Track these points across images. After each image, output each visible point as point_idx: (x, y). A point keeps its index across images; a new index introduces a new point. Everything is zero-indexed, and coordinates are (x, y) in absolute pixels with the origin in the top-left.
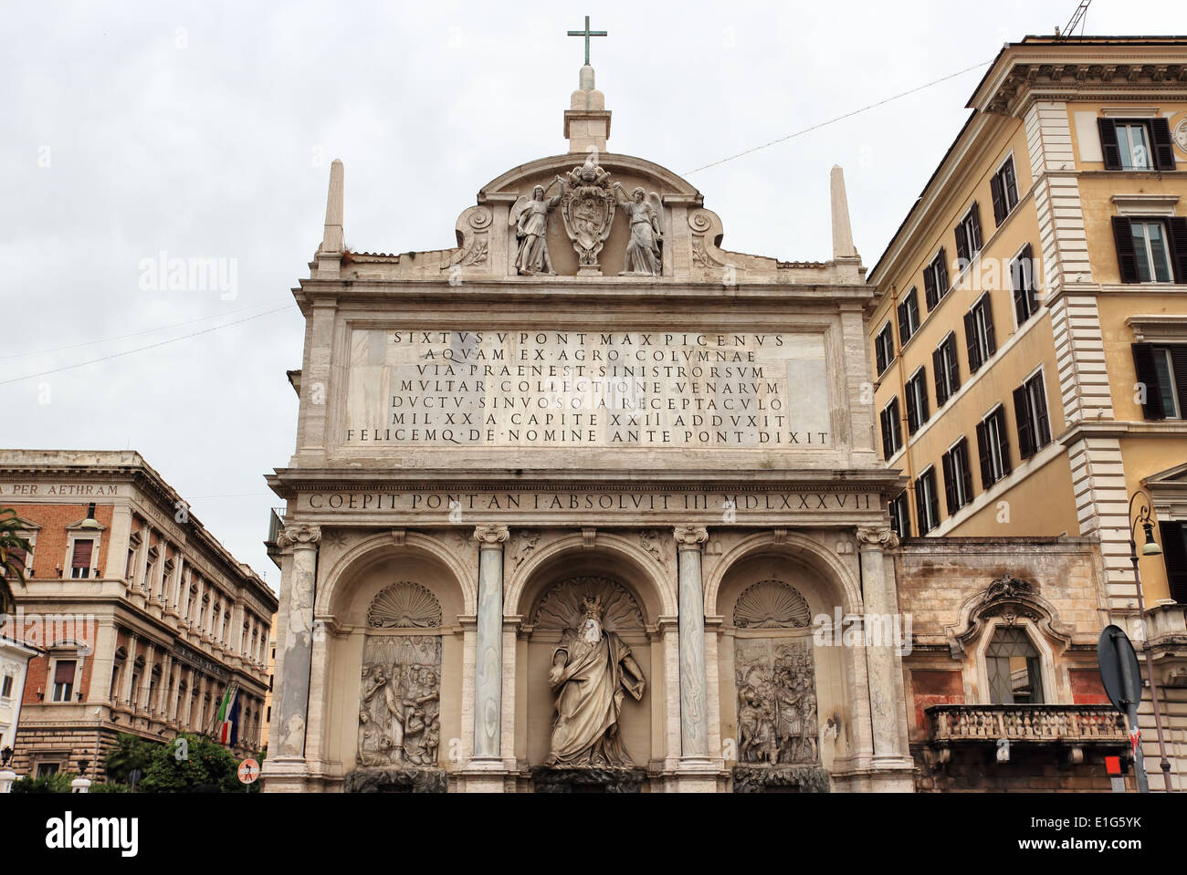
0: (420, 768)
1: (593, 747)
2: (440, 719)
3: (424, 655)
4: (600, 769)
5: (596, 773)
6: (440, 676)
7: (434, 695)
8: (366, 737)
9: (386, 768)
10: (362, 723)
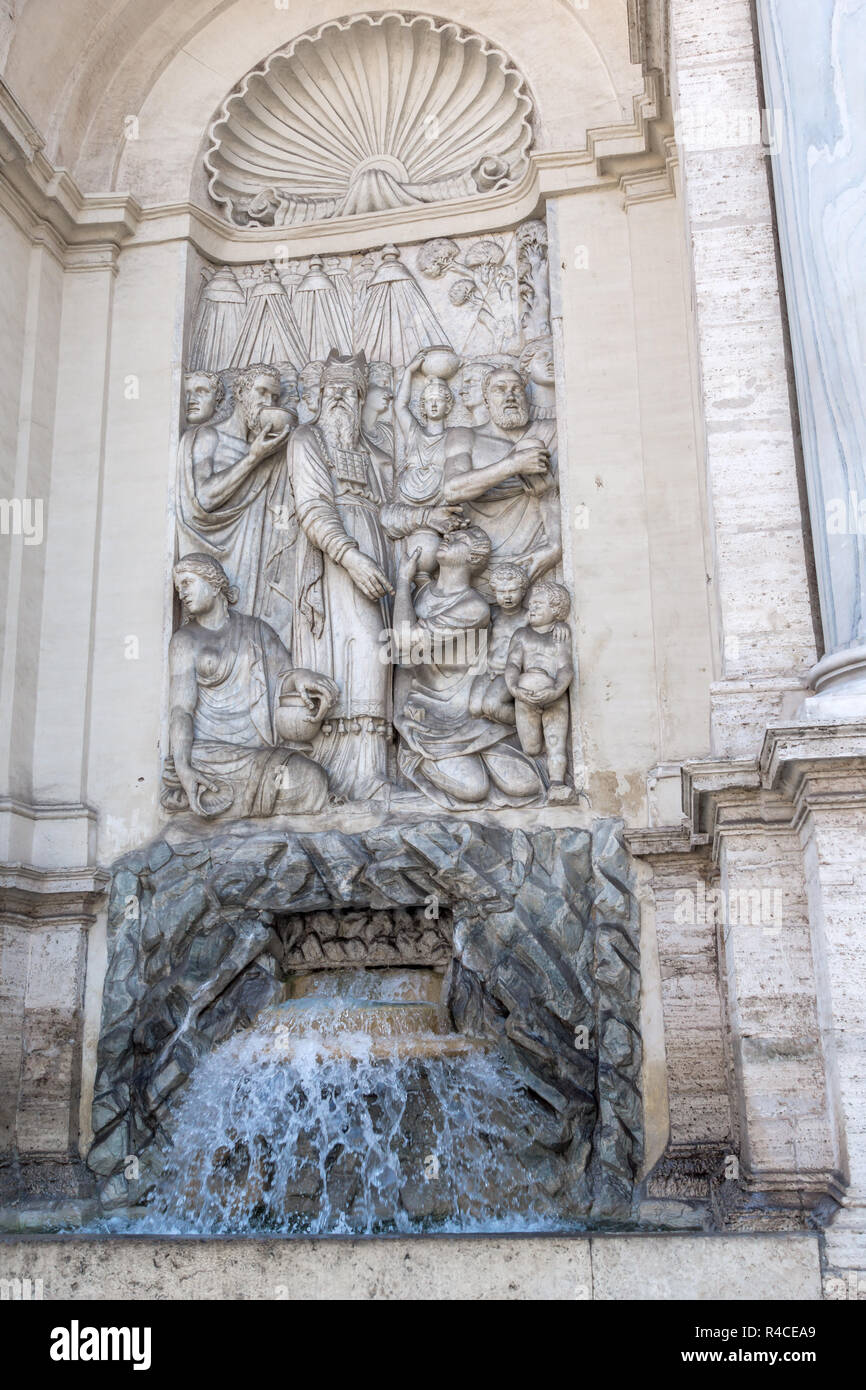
0: (478, 816)
2: (568, 574)
3: (465, 317)
6: (551, 385)
7: (528, 461)
8: (206, 681)
9: (302, 824)
10: (183, 618)
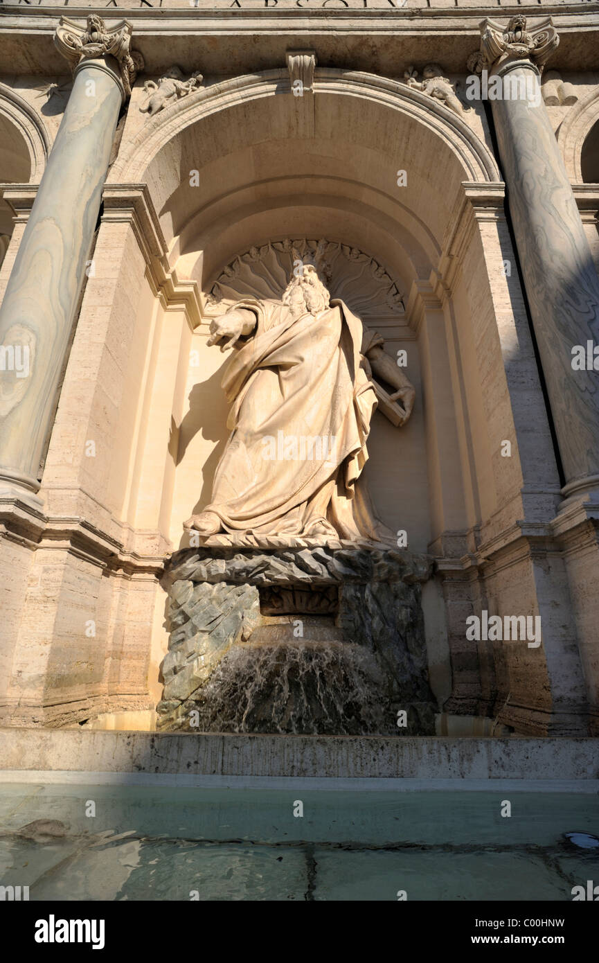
1: (310, 499)
4: (327, 549)
5: (317, 557)
